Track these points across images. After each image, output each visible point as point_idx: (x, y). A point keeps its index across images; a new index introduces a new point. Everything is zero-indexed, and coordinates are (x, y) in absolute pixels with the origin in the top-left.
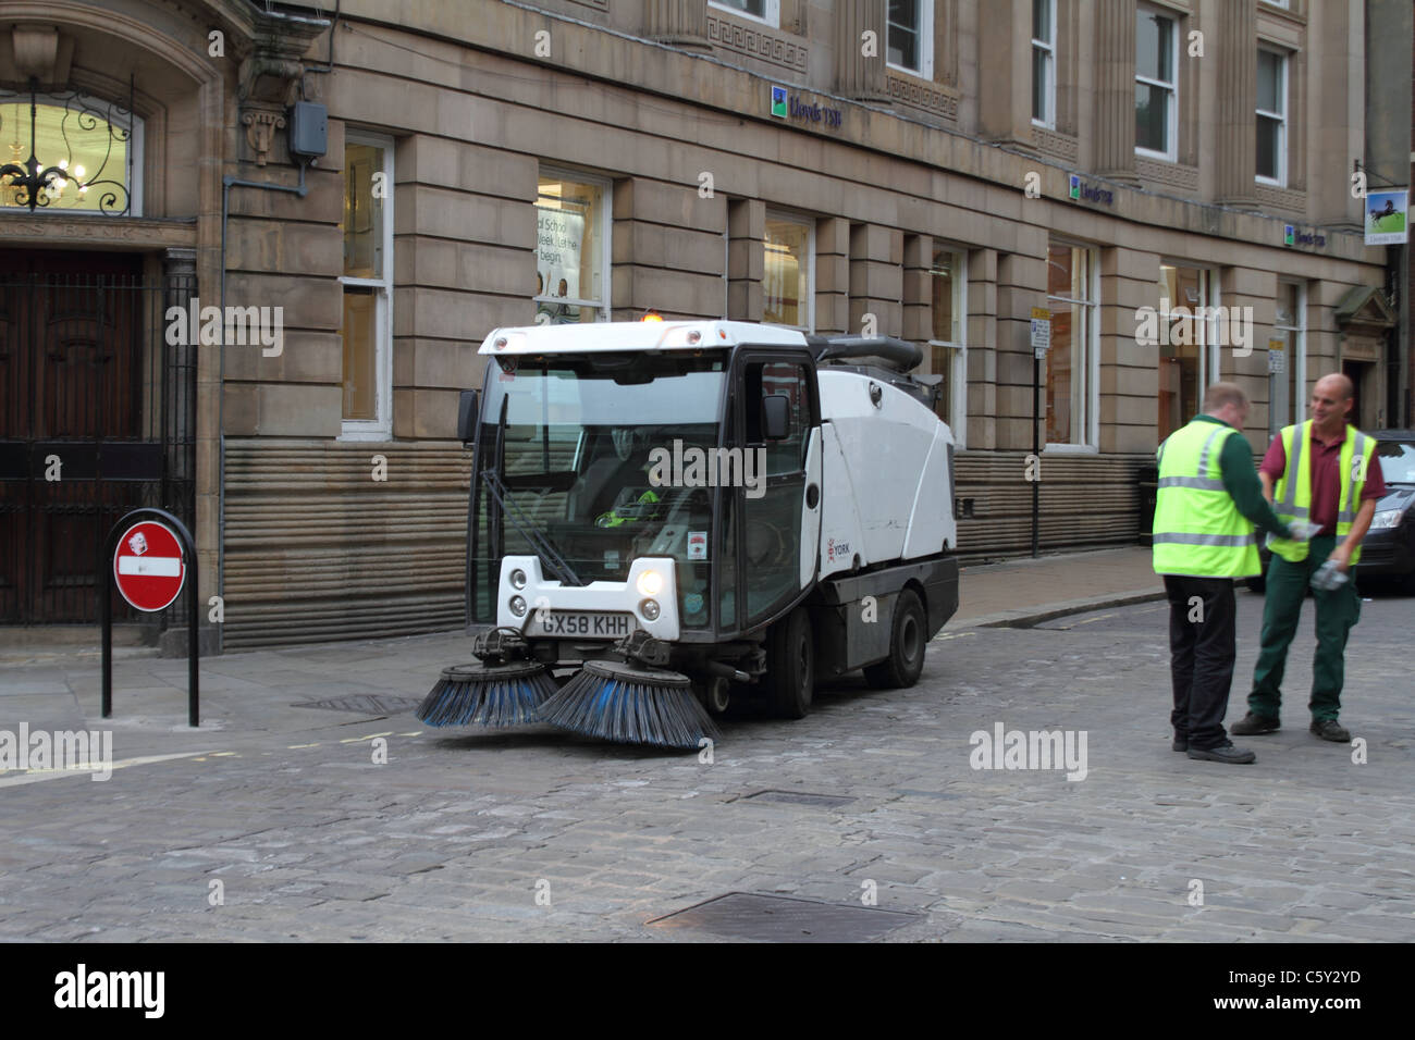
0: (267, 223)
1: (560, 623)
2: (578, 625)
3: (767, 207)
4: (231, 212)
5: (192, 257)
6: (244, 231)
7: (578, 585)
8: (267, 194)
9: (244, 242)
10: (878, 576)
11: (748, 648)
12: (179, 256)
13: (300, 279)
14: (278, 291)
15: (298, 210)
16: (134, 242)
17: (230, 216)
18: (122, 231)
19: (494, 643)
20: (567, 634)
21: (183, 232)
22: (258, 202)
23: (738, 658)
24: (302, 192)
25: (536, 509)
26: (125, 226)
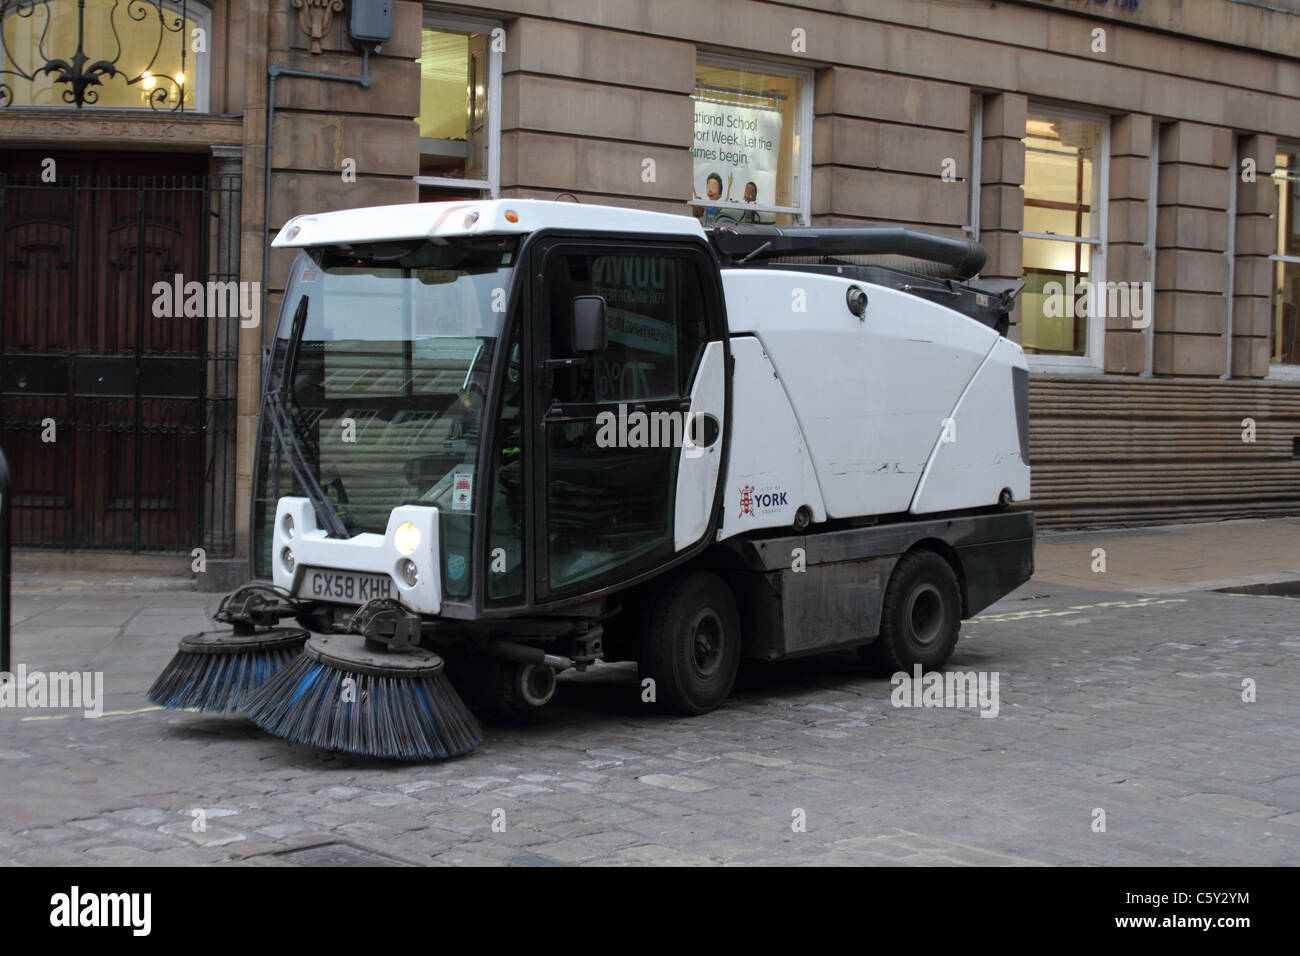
0: (323, 116)
1: (328, 582)
2: (344, 588)
3: (1029, 101)
4: (280, 105)
5: (238, 155)
6: (295, 125)
7: (343, 537)
8: (323, 86)
9: (295, 138)
10: (852, 535)
11: (569, 627)
12: (223, 154)
13: (365, 178)
14: (336, 192)
15: (362, 103)
16: (173, 139)
17: (277, 109)
18: (161, 128)
19: (239, 605)
20: (334, 598)
21: (229, 128)
22: (312, 94)
23: (553, 638)
24: (365, 83)
25: (381, 440)
26: (164, 123)
